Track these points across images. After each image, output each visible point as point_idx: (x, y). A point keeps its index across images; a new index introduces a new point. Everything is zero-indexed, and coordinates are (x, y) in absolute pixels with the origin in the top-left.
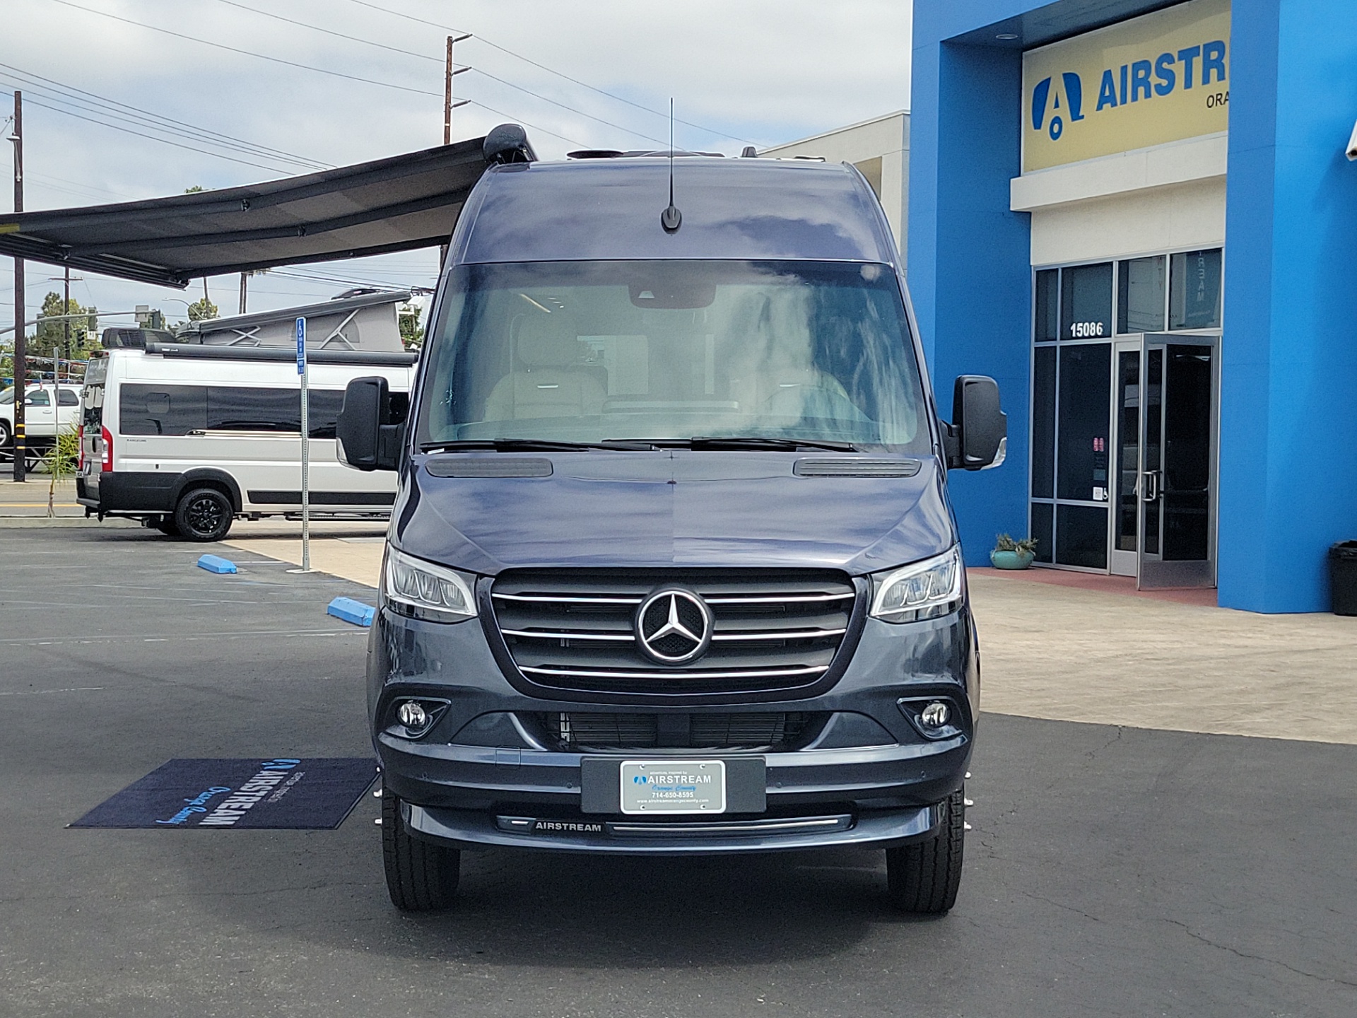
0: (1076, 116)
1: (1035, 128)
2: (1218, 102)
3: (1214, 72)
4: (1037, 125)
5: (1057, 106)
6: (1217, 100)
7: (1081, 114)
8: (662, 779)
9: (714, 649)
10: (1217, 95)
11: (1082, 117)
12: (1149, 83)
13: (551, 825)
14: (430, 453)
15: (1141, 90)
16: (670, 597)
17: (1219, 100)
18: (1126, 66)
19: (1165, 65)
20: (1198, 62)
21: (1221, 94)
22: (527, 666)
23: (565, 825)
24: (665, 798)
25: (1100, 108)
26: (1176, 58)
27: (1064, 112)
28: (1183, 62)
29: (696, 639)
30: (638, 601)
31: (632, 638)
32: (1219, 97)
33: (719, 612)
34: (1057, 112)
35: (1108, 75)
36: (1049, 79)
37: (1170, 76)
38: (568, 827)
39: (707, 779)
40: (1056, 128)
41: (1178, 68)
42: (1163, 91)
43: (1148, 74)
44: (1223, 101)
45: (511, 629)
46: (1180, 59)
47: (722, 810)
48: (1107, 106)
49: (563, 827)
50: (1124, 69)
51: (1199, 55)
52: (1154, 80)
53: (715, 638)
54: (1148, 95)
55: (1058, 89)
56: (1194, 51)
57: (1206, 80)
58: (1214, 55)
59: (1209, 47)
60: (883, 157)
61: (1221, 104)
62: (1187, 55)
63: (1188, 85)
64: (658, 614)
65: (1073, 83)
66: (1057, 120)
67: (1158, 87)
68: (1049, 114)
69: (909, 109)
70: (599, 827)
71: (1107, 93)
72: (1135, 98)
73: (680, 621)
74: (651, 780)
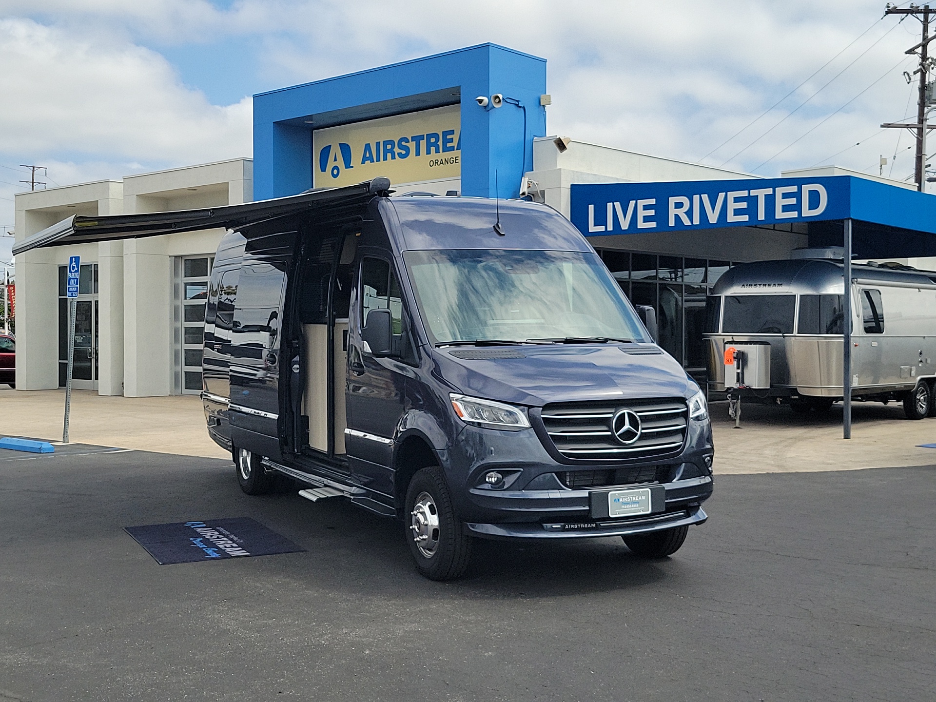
0: (348, 165)
1: (322, 171)
2: (436, 164)
3: (433, 149)
4: (323, 169)
5: (335, 160)
6: (436, 163)
7: (351, 165)
8: (626, 499)
9: (644, 437)
10: (435, 160)
11: (352, 167)
12: (394, 152)
13: (572, 526)
14: (441, 347)
15: (389, 155)
16: (624, 413)
17: (437, 163)
18: (379, 142)
19: (403, 143)
20: (423, 143)
21: (437, 160)
22: (563, 449)
23: (579, 525)
24: (626, 508)
25: (363, 163)
26: (410, 140)
27: (340, 163)
28: (415, 142)
29: (637, 432)
30: (611, 415)
31: (609, 433)
32: (437, 161)
33: (645, 419)
34: (336, 164)
35: (368, 147)
36: (331, 145)
37: (407, 150)
38: (580, 526)
39: (644, 498)
40: (335, 172)
41: (412, 145)
42: (401, 156)
43: (393, 147)
44: (439, 163)
45: (552, 432)
46: (412, 141)
47: (649, 512)
48: (368, 162)
49: (578, 526)
50: (378, 144)
51: (423, 139)
52: (397, 150)
53: (643, 431)
54: (393, 158)
55: (336, 151)
56: (422, 137)
57: (428, 152)
58: (433, 140)
59: (429, 136)
60: (229, 182)
61: (438, 165)
62: (417, 139)
63: (418, 154)
64: (621, 421)
65: (345, 149)
66: (336, 168)
67: (400, 154)
68: (331, 164)
69: (253, 158)
70: (594, 524)
71: (368, 155)
72: (385, 159)
73: (630, 425)
74: (621, 500)
